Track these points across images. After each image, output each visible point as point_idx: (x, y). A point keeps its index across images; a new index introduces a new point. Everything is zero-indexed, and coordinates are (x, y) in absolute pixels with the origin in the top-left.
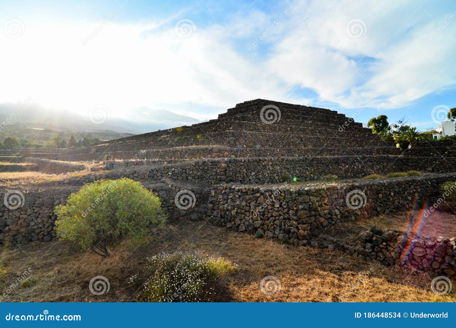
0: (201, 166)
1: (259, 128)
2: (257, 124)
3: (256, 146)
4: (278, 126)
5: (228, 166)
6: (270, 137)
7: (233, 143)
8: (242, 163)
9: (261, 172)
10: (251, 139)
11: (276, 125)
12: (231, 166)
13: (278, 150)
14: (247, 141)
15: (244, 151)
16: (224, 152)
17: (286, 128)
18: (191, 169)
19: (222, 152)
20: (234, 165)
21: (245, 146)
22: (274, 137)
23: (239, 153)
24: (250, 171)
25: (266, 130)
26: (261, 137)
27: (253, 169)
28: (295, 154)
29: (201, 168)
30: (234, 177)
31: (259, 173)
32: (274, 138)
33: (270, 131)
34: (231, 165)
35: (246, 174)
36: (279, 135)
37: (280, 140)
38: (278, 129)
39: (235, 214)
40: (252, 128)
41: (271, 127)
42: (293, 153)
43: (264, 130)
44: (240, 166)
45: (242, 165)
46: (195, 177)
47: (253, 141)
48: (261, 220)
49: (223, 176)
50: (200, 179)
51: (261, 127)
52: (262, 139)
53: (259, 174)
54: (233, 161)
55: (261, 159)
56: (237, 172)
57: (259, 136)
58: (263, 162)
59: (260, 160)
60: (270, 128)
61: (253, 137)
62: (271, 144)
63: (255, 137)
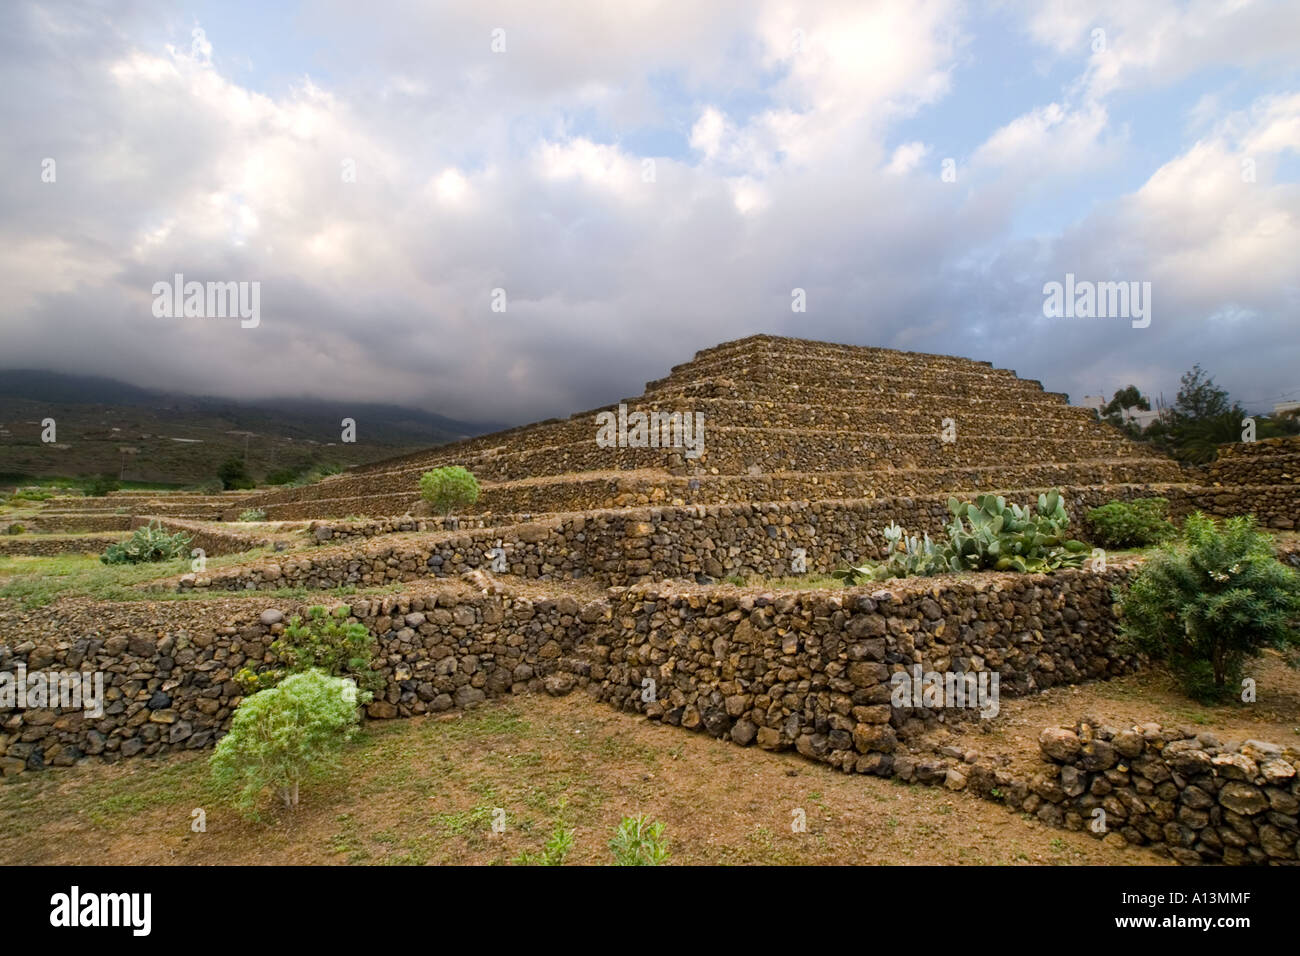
0: (581, 532)
1: (758, 416)
2: (751, 407)
3: (749, 468)
4: (813, 408)
5: (658, 532)
6: (791, 443)
7: (680, 463)
8: (700, 522)
9: (760, 546)
10: (733, 451)
11: (808, 407)
12: (666, 529)
13: (815, 480)
14: (722, 457)
15: (712, 484)
16: (651, 489)
17: (837, 414)
18: (552, 541)
19: (647, 490)
20: (676, 529)
21: (714, 470)
22: (802, 442)
23: (696, 492)
24: (725, 544)
25: (777, 423)
26: (763, 443)
27: (734, 538)
28: (865, 487)
29: (581, 537)
30: (678, 563)
31: (754, 550)
32: (802, 445)
33: (791, 425)
34: (668, 527)
35: (713, 552)
36: (816, 436)
37: (819, 451)
38: (813, 418)
39: (669, 675)
40: (735, 418)
41: (792, 413)
42: (861, 487)
43: (771, 421)
44: (696, 529)
45: (700, 528)
46: (563, 566)
47: (740, 455)
48: (743, 694)
49: (644, 562)
50: (577, 571)
51: (764, 412)
52: (767, 448)
53: (754, 554)
54: (670, 517)
55: (759, 509)
56: (684, 548)
57: (757, 441)
58: (763, 515)
59: (755, 510)
60: (789, 415)
61: (738, 444)
62: (793, 462)
63: (746, 444)
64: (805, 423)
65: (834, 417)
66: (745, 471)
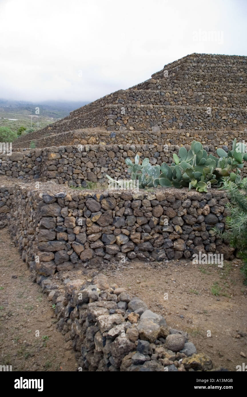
1: (167, 99)
2: (163, 94)
3: (152, 128)
4: (203, 94)
5: (61, 157)
6: (181, 114)
7: (112, 124)
8: (85, 154)
9: (120, 167)
10: (144, 117)
11: (200, 94)
12: (65, 157)
14: (137, 121)
16: (89, 137)
17: (219, 98)
18: (24, 161)
19: (86, 137)
20: (72, 156)
21: (131, 128)
22: (188, 113)
23: (113, 139)
24: (99, 165)
25: (179, 103)
26: (163, 113)
27: (104, 162)
28: (222, 140)
29: (39, 159)
30: (71, 174)
31: (116, 170)
32: (188, 115)
33: (188, 104)
34: (67, 156)
35: (92, 169)
36: (198, 110)
37: (199, 118)
38: (202, 100)
40: (153, 100)
41: (189, 97)
42: (218, 139)
43: (175, 102)
44: (83, 157)
45: (85, 157)
46: (29, 173)
47: (148, 120)
49: (52, 172)
50: (36, 175)
51: (171, 97)
52: (165, 116)
53: (116, 171)
54: (68, 150)
55: (122, 148)
56: (75, 166)
57: (159, 113)
59: (120, 149)
60: (186, 98)
61: (147, 114)
62: (181, 124)
63: (152, 114)
64: (197, 103)
65: (217, 99)
66: (150, 129)
